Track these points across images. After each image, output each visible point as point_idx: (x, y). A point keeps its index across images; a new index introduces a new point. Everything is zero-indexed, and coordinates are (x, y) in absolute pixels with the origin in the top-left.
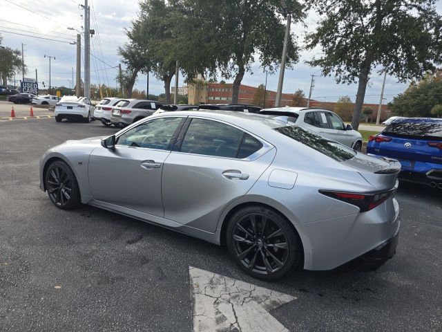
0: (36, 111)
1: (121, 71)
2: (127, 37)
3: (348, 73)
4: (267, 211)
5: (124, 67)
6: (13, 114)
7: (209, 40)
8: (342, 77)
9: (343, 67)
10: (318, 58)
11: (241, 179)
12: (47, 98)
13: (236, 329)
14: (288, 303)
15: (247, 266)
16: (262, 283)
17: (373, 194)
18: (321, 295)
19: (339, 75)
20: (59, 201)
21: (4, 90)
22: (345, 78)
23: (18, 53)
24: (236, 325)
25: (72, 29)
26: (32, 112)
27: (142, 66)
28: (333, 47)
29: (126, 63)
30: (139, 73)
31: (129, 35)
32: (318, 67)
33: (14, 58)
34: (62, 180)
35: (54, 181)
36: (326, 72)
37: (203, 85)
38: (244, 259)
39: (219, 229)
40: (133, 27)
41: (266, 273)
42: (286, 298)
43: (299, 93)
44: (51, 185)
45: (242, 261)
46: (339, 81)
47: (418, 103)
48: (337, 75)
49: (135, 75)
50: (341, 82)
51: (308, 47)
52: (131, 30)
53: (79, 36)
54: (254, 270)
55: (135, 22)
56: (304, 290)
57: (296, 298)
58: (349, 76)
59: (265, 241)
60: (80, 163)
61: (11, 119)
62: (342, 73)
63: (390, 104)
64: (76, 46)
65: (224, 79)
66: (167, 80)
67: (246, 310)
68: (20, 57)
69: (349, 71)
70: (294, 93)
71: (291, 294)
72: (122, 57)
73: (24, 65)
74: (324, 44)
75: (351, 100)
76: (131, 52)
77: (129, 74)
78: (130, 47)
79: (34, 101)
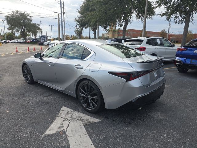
0: (43, 48)
1: (77, 28)
2: (78, 13)
3: (181, 18)
4: (90, 82)
5: (78, 26)
6: (34, 49)
7: (110, 10)
8: (178, 20)
9: (178, 16)
10: (164, 12)
11: (81, 68)
12: (49, 42)
13: (65, 131)
14: (95, 123)
15: (85, 106)
16: (90, 114)
17: (132, 73)
18: (113, 120)
19: (176, 19)
20: (27, 81)
21: (34, 40)
22: (180, 21)
23: (38, 25)
24: (65, 130)
25: (56, 12)
26: (41, 48)
27: (85, 25)
28: (170, 5)
29: (78, 24)
30: (84, 29)
31: (79, 12)
32: (165, 17)
33: (37, 27)
34: (28, 72)
35: (26, 73)
36: (168, 19)
37: (115, 31)
38: (84, 104)
39: (75, 91)
40: (80, 8)
41: (91, 110)
42: (96, 120)
43: (163, 31)
44: (25, 74)
45: (83, 105)
46: (176, 23)
48: (175, 20)
49: (82, 29)
50: (177, 23)
51: (157, 7)
52: (80, 10)
53: (58, 15)
54: (87, 109)
55: (81, 6)
56: (107, 118)
57: (101, 121)
58: (182, 19)
59: (91, 96)
60: (31, 65)
61: (33, 51)
62: (178, 18)
64: (57, 19)
65: (120, 27)
66: (94, 30)
67: (74, 124)
68: (40, 26)
69: (181, 17)
70: (161, 31)
71: (100, 119)
72: (76, 22)
73: (41, 30)
74: (165, 4)
75: (192, 32)
76: (80, 20)
77: (79, 29)
78: (79, 18)
79: (44, 44)
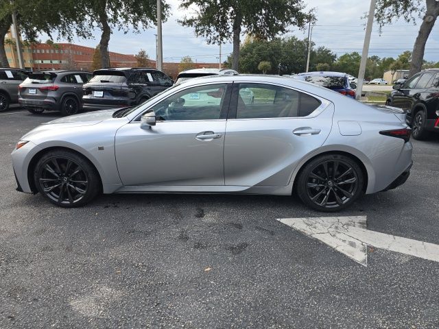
8: (212, 37)
9: (212, 28)
11: (313, 134)
14: (367, 221)
19: (209, 35)
24: (366, 244)
41: (338, 205)
42: (362, 218)
46: (209, 42)
47: (247, 61)
50: (212, 43)
54: (326, 206)
56: (362, 210)
57: (366, 216)
59: (335, 181)
62: (212, 34)
63: (225, 62)
69: (218, 32)
